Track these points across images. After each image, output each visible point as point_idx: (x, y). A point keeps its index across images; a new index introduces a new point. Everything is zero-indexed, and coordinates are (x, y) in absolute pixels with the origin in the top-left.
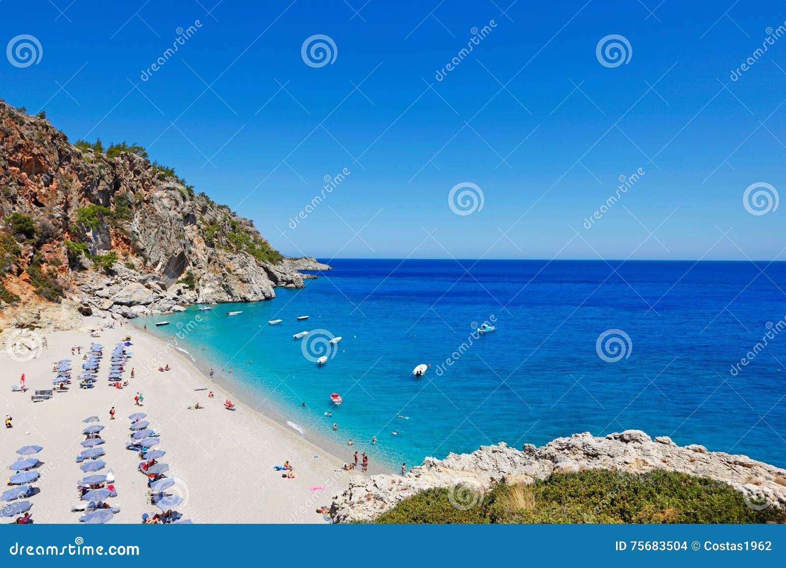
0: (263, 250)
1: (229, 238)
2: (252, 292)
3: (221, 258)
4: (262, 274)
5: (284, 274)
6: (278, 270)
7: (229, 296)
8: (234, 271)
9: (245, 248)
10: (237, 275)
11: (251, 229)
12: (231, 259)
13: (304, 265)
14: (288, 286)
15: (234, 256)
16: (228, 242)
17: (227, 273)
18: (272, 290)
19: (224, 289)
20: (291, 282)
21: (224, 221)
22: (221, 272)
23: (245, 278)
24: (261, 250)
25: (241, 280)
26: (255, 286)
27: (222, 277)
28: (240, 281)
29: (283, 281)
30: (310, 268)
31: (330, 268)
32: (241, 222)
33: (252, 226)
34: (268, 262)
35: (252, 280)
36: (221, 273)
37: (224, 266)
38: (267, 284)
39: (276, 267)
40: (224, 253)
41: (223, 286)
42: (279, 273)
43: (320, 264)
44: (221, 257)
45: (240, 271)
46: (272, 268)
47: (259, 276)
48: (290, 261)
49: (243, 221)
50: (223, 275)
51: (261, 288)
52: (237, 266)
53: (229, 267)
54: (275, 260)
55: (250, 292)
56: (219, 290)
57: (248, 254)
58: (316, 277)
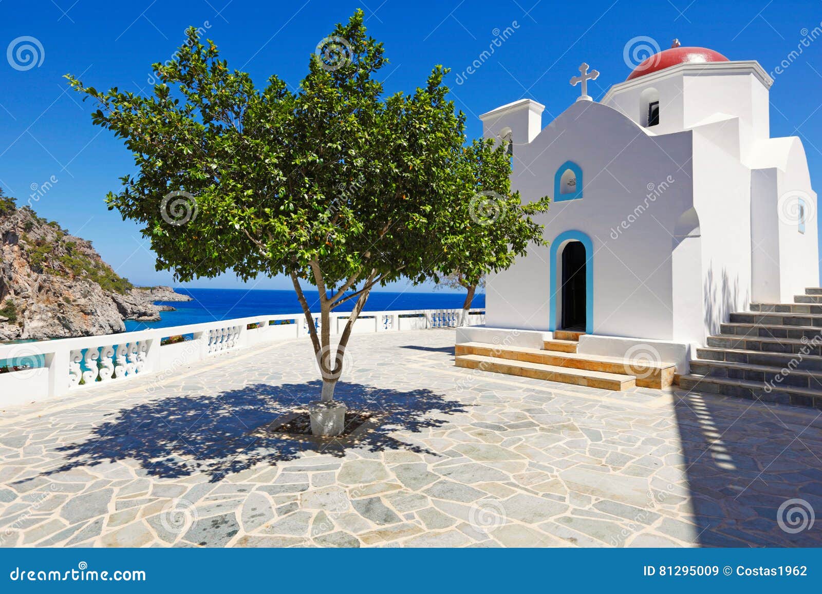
0: (107, 276)
1: (64, 263)
2: (97, 325)
3: (57, 286)
4: (110, 305)
5: (135, 305)
6: (128, 301)
7: (66, 331)
8: (74, 301)
9: (85, 275)
10: (78, 305)
11: (88, 251)
12: (70, 287)
13: (158, 296)
14: (140, 318)
15: (74, 284)
16: (61, 267)
17: (65, 303)
18: (122, 324)
19: (60, 321)
20: (145, 314)
21: (57, 242)
22: (56, 302)
23: (88, 310)
24: (105, 277)
25: (82, 311)
26: (101, 319)
27: (57, 308)
28: (82, 313)
29: (134, 313)
30: (165, 299)
31: (191, 299)
32: (76, 243)
33: (90, 247)
34: (114, 291)
35: (98, 311)
36: (56, 304)
37: (61, 295)
38: (117, 316)
39: (125, 297)
40: (61, 280)
41: (59, 318)
42: (128, 304)
43: (178, 295)
44: (56, 284)
45: (82, 301)
46: (120, 298)
47: (106, 307)
48: (140, 291)
49: (78, 242)
50: (59, 305)
51: (108, 321)
52: (78, 295)
53: (67, 296)
54: (122, 289)
55: (95, 326)
56: (52, 323)
57: (93, 282)
58: (174, 309)
